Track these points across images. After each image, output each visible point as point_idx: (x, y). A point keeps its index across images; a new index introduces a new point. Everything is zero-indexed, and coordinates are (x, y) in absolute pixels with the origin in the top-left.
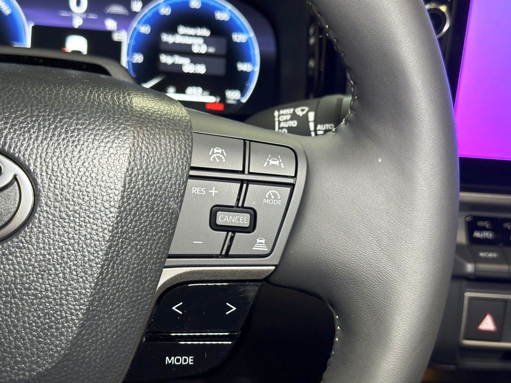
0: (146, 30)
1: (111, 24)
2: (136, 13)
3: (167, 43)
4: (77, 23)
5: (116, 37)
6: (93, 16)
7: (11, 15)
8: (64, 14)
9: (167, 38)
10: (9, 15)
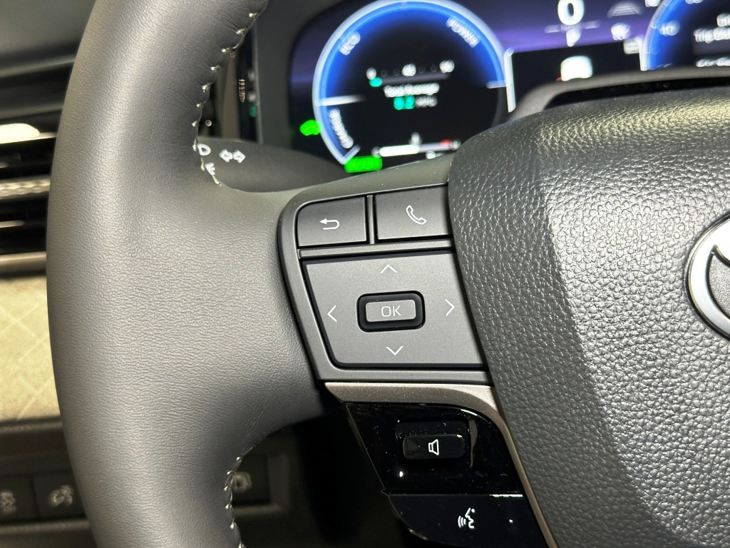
0: (670, 29)
1: (619, 32)
2: (653, 9)
3: (704, 43)
4: (572, 39)
5: (629, 49)
6: (592, 25)
7: (480, 45)
8: (552, 30)
9: (703, 36)
10: (477, 45)
